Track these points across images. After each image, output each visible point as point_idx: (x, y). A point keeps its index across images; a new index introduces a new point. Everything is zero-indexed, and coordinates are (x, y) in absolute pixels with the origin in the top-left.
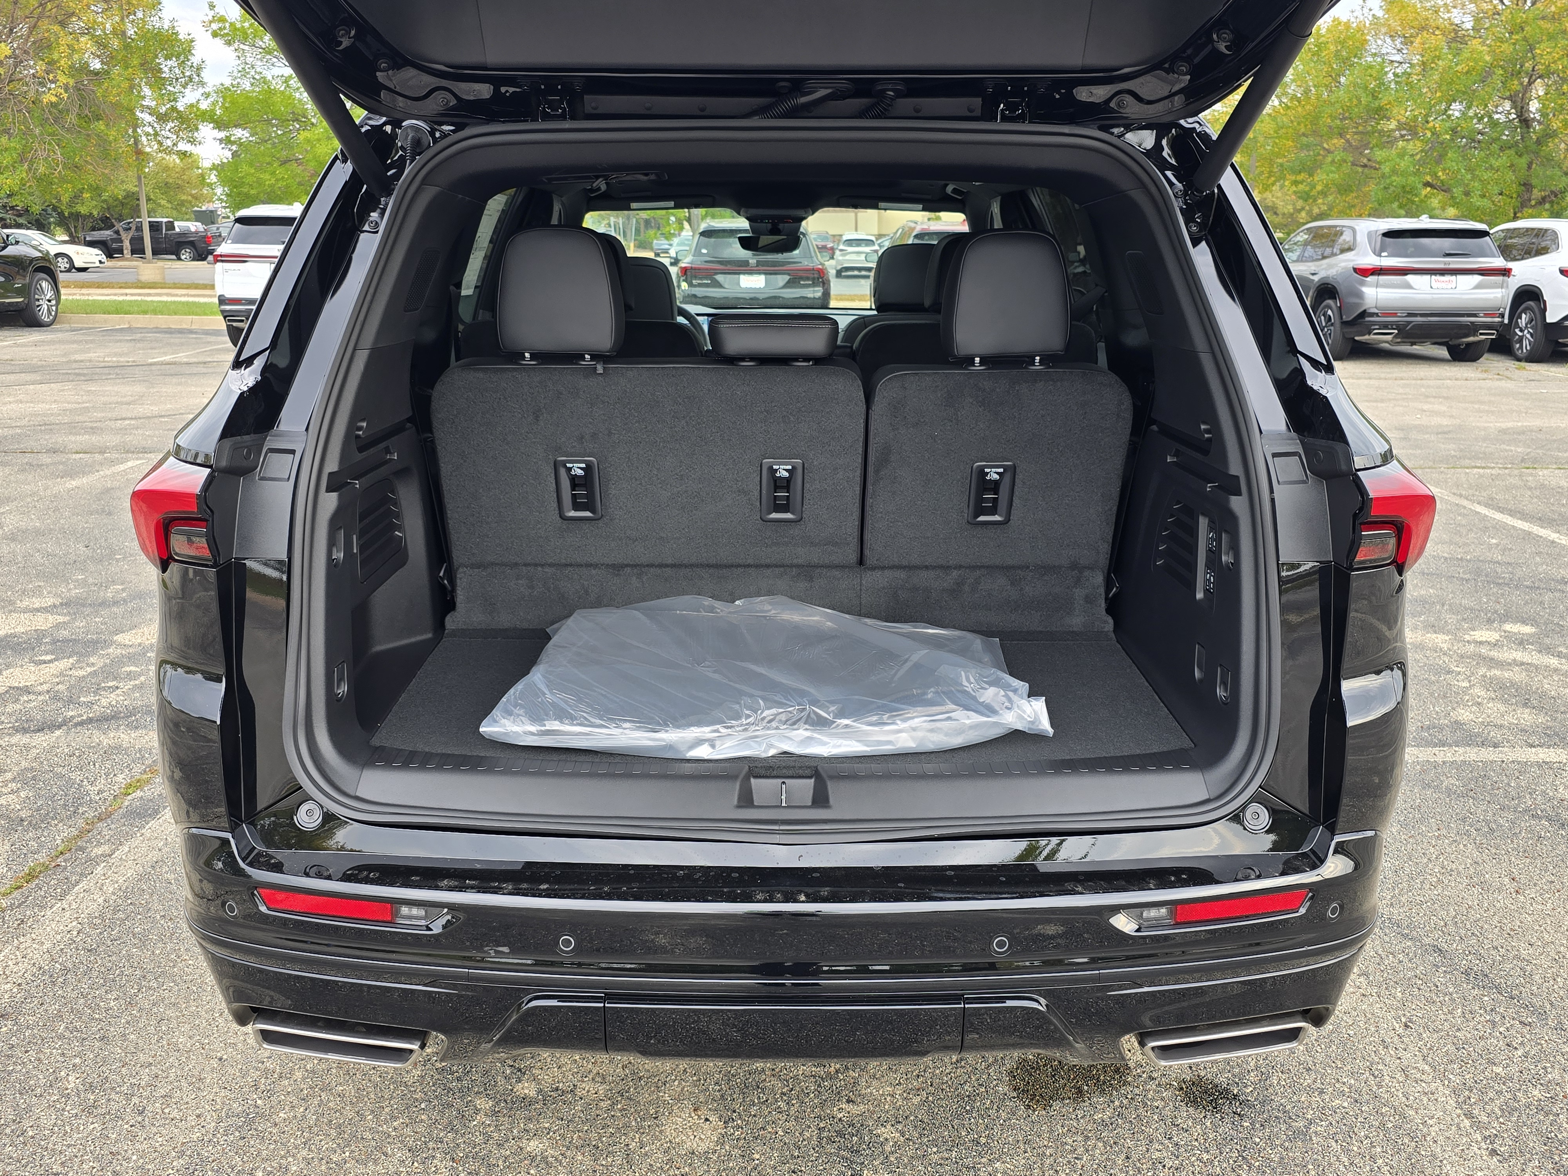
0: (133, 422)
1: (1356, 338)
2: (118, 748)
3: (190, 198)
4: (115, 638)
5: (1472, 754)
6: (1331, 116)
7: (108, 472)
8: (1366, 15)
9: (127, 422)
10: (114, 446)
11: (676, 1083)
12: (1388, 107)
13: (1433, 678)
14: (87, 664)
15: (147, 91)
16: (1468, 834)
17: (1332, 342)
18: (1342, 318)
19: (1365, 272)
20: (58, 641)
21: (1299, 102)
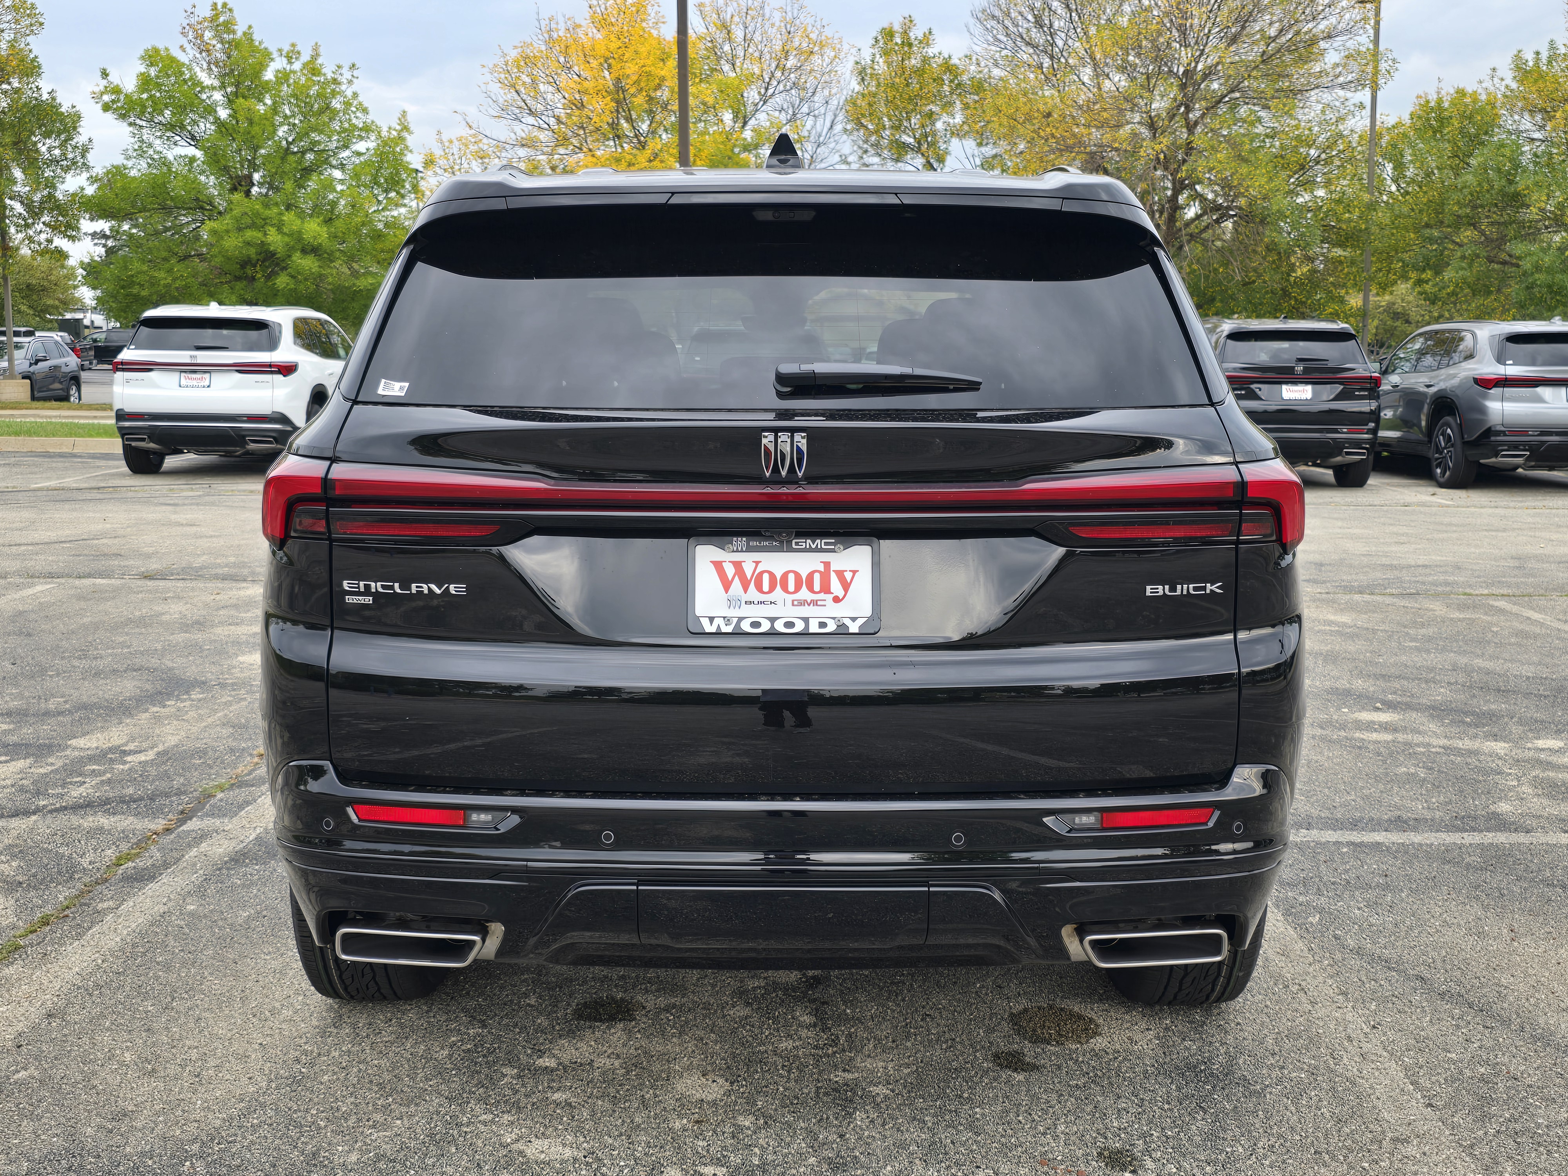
0: (30, 548)
1: (1482, 461)
2: (101, 830)
3: (57, 303)
4: (69, 743)
5: (1501, 838)
6: (1458, 203)
7: (17, 596)
8: (1497, 85)
9: (23, 548)
10: (15, 572)
11: (686, 1059)
12: (1526, 192)
13: (1481, 778)
14: (47, 764)
15: (18, 174)
16: (1477, 898)
17: (1453, 466)
18: (1463, 438)
19: (1486, 383)
20: (9, 745)
21: (1420, 187)
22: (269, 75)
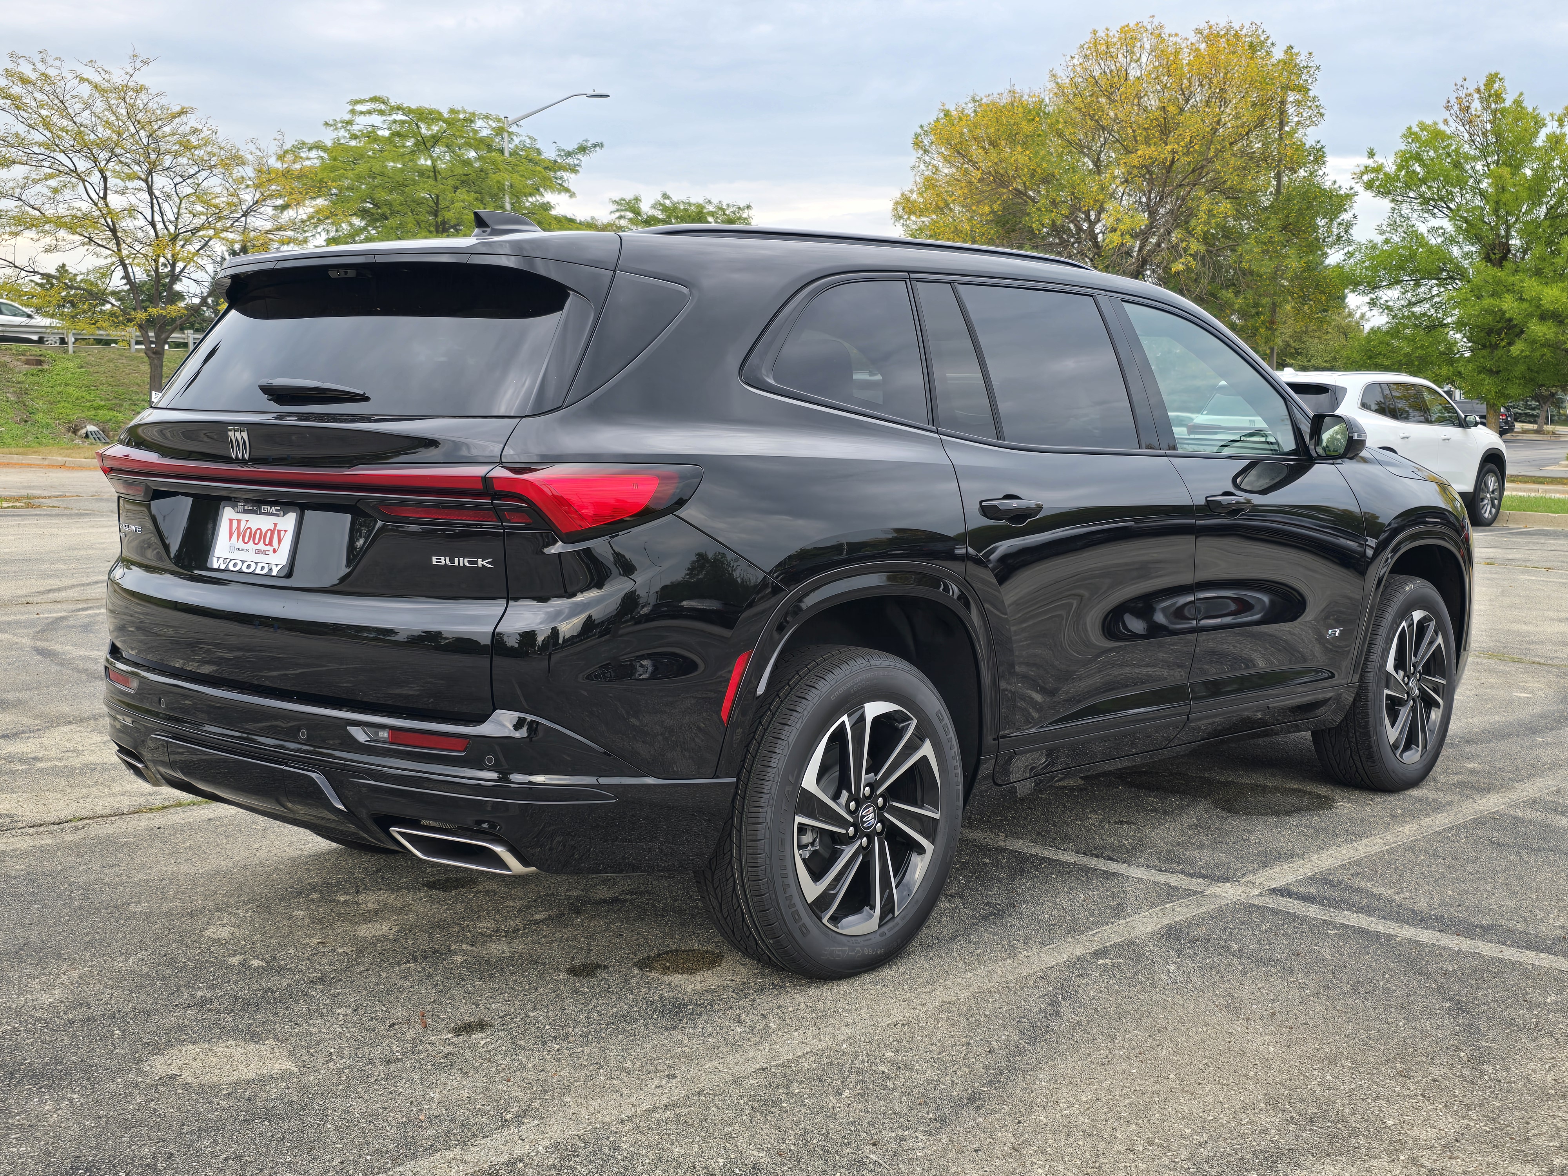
22: (1540, 141)
